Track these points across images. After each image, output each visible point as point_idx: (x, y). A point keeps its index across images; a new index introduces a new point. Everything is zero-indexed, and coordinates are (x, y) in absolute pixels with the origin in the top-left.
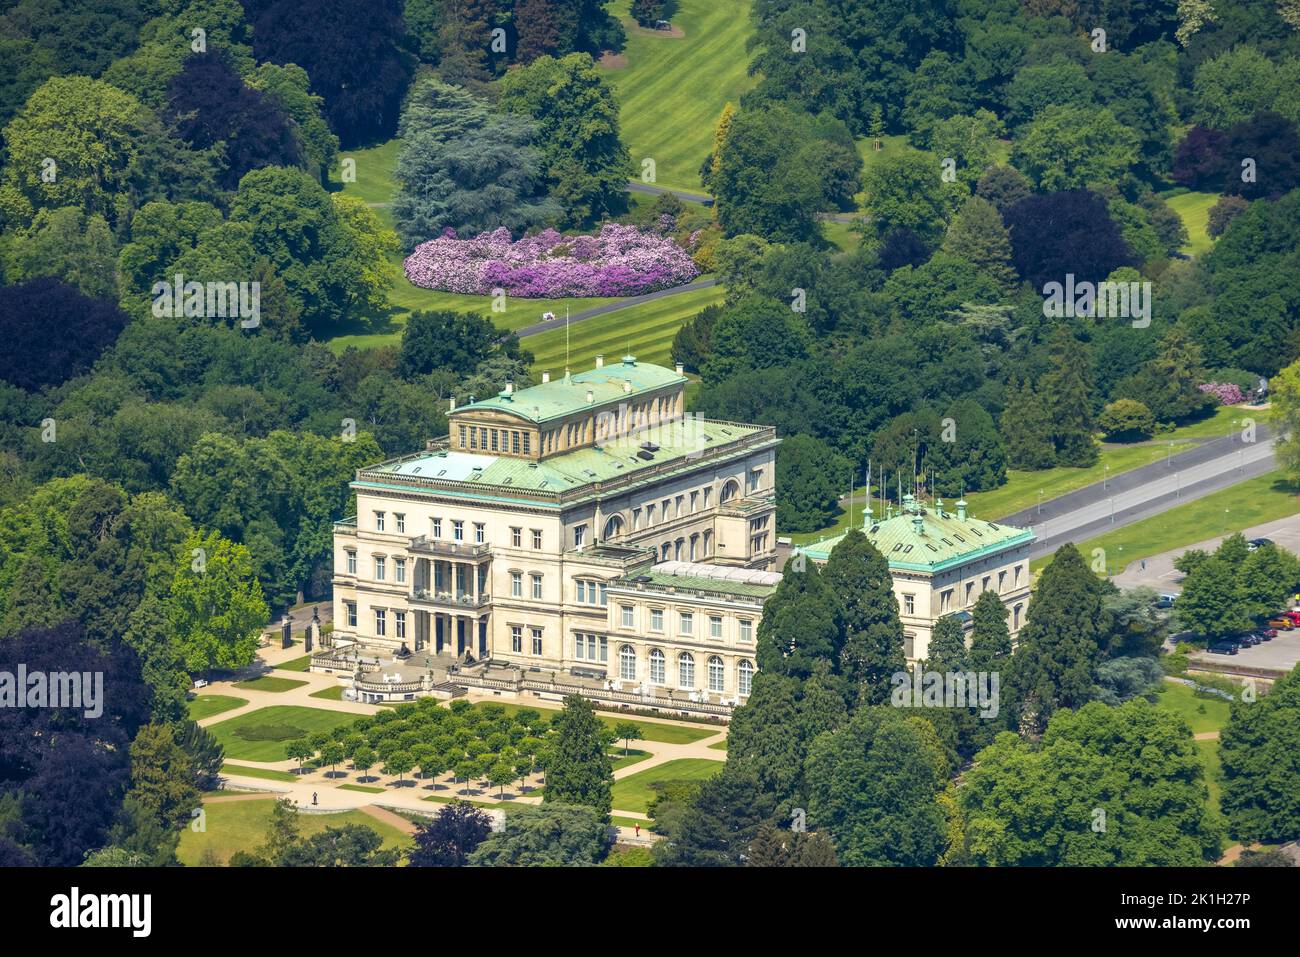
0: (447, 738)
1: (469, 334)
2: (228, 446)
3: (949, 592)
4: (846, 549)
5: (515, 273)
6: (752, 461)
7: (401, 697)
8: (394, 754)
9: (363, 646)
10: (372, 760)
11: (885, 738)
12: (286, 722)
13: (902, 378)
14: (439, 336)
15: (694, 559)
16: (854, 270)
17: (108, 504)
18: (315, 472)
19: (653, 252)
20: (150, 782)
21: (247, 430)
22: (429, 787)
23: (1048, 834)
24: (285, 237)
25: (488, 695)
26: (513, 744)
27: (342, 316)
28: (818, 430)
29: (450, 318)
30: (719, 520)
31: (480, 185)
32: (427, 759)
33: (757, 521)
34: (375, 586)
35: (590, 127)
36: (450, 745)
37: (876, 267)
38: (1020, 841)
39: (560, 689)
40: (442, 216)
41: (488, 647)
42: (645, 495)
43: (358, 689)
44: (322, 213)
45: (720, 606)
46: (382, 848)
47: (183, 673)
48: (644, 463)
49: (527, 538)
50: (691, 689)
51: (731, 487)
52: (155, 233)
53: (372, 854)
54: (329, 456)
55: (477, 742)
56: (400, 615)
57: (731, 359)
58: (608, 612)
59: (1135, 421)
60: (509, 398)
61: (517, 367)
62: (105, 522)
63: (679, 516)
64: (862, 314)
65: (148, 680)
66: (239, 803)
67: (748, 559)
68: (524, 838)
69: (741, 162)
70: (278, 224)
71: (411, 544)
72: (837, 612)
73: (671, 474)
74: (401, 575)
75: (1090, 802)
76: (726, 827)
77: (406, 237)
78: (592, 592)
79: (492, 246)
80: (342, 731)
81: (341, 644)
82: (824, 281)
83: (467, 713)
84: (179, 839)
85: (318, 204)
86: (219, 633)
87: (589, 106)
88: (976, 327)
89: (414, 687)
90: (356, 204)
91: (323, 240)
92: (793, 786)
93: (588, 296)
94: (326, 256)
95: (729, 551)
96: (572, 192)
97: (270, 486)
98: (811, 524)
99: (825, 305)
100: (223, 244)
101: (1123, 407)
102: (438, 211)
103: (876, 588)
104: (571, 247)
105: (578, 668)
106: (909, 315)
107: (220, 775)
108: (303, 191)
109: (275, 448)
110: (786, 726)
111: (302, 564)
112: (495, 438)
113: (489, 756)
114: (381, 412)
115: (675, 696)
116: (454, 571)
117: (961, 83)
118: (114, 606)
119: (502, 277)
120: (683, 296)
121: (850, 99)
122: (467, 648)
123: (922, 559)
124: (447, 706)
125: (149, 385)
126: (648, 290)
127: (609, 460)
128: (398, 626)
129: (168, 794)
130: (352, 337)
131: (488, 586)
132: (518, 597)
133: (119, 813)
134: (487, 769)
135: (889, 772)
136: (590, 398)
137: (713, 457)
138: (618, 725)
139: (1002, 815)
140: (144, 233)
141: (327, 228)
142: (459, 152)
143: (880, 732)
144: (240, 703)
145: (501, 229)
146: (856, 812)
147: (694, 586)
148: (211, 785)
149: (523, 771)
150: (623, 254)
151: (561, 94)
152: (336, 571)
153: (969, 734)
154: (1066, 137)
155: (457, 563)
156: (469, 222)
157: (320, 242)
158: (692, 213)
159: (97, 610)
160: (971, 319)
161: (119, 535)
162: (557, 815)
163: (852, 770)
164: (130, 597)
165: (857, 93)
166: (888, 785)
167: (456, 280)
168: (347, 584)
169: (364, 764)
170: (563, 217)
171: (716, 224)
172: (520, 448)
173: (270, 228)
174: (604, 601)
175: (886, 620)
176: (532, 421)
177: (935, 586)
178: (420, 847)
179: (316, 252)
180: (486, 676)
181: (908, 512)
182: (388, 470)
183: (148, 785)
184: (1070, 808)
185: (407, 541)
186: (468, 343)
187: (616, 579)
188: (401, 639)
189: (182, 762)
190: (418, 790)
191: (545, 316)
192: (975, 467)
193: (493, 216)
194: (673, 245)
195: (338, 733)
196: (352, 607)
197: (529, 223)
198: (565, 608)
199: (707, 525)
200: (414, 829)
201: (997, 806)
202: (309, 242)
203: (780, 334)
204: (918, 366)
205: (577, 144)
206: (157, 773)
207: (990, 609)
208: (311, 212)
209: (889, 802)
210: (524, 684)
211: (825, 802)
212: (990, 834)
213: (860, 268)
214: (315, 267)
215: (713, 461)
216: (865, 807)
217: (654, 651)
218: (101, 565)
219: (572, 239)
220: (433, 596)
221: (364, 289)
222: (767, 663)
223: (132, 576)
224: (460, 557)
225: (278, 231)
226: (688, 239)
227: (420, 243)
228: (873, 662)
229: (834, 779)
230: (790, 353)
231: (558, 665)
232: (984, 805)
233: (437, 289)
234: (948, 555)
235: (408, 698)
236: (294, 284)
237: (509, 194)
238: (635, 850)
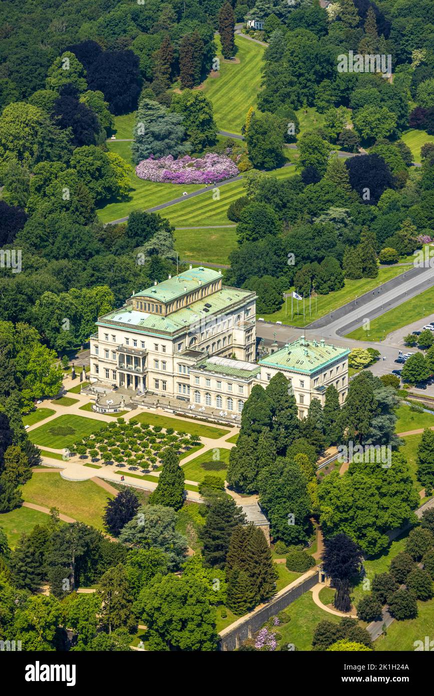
1: (151, 222)
2: (54, 297)
3: (317, 379)
5: (174, 174)
6: (247, 306)
7: (113, 410)
8: (105, 453)
9: (101, 382)
10: (97, 454)
11: (288, 472)
14: (140, 223)
15: (225, 347)
19: (224, 165)
22: (118, 466)
23: (350, 512)
24: (89, 172)
25: (145, 409)
27: (111, 198)
30: (234, 331)
31: (163, 139)
32: (117, 456)
33: (248, 331)
34: (105, 361)
35: (202, 117)
37: (301, 181)
38: (339, 514)
39: (172, 408)
40: (149, 151)
41: (147, 387)
43: (97, 407)
44: (103, 162)
45: (231, 380)
49: (160, 348)
50: (221, 409)
51: (239, 317)
52: (42, 174)
56: (114, 372)
58: (190, 378)
59: (392, 257)
60: (154, 292)
65: (12, 428)
66: (46, 473)
67: (245, 345)
69: (254, 133)
70: (87, 168)
71: (118, 347)
72: (272, 407)
74: (114, 358)
75: (366, 499)
77: (137, 158)
78: (185, 369)
79: (166, 162)
81: (93, 381)
82: (282, 191)
85: (102, 158)
86: (45, 383)
87: (202, 109)
88: (335, 219)
90: (116, 156)
91: (103, 171)
92: (254, 479)
93: (200, 184)
94: (105, 177)
95: (238, 342)
96: (195, 140)
99: (282, 200)
100: (66, 178)
101: (387, 251)
102: (147, 149)
104: (194, 163)
105: (179, 396)
107: (41, 457)
108: (96, 154)
109: (71, 297)
110: (251, 457)
112: (149, 307)
114: (115, 269)
115: (214, 413)
116: (133, 359)
117: (335, 89)
119: (169, 176)
121: (296, 96)
122: (139, 387)
123: (307, 367)
126: (221, 181)
127: (192, 313)
128: (114, 376)
130: (114, 204)
131: (146, 364)
132: (157, 369)
135: (289, 485)
136: (185, 289)
139: (332, 504)
141: (105, 167)
142: (155, 128)
144: (53, 412)
145: (170, 155)
147: (222, 371)
148: (37, 463)
149: (153, 462)
150: (213, 166)
151: (192, 105)
152: (91, 353)
154: (371, 119)
155: (135, 357)
156: (159, 153)
157: (102, 173)
158: (238, 147)
160: (333, 214)
165: (298, 94)
166: (289, 490)
167: (153, 177)
168: (95, 358)
170: (192, 150)
171: (246, 152)
172: (158, 311)
173: (84, 169)
174: (189, 373)
176: (162, 302)
177: (311, 378)
179: (101, 176)
180: (145, 400)
181: (302, 344)
182: (109, 318)
184: (359, 502)
185: (116, 346)
186: (151, 225)
187: (194, 366)
188: (114, 381)
189: (24, 459)
190: (114, 468)
192: (333, 283)
193: (167, 151)
194: (231, 161)
196: (97, 366)
197: (180, 153)
198: (174, 374)
199: (229, 333)
201: (330, 501)
202: (98, 173)
204: (313, 239)
205: (197, 123)
206: (14, 465)
207: (332, 393)
208: (99, 162)
209: (290, 497)
210: (159, 405)
212: (328, 512)
214: (101, 181)
215: (232, 309)
217: (207, 394)
219: (195, 159)
220: (126, 367)
221: (119, 188)
224: (136, 354)
225: (86, 170)
226: (236, 159)
227: (141, 161)
231: (172, 395)
233: (146, 180)
234: (317, 364)
235: (115, 411)
236: (93, 189)
237: (173, 143)
238: (193, 504)
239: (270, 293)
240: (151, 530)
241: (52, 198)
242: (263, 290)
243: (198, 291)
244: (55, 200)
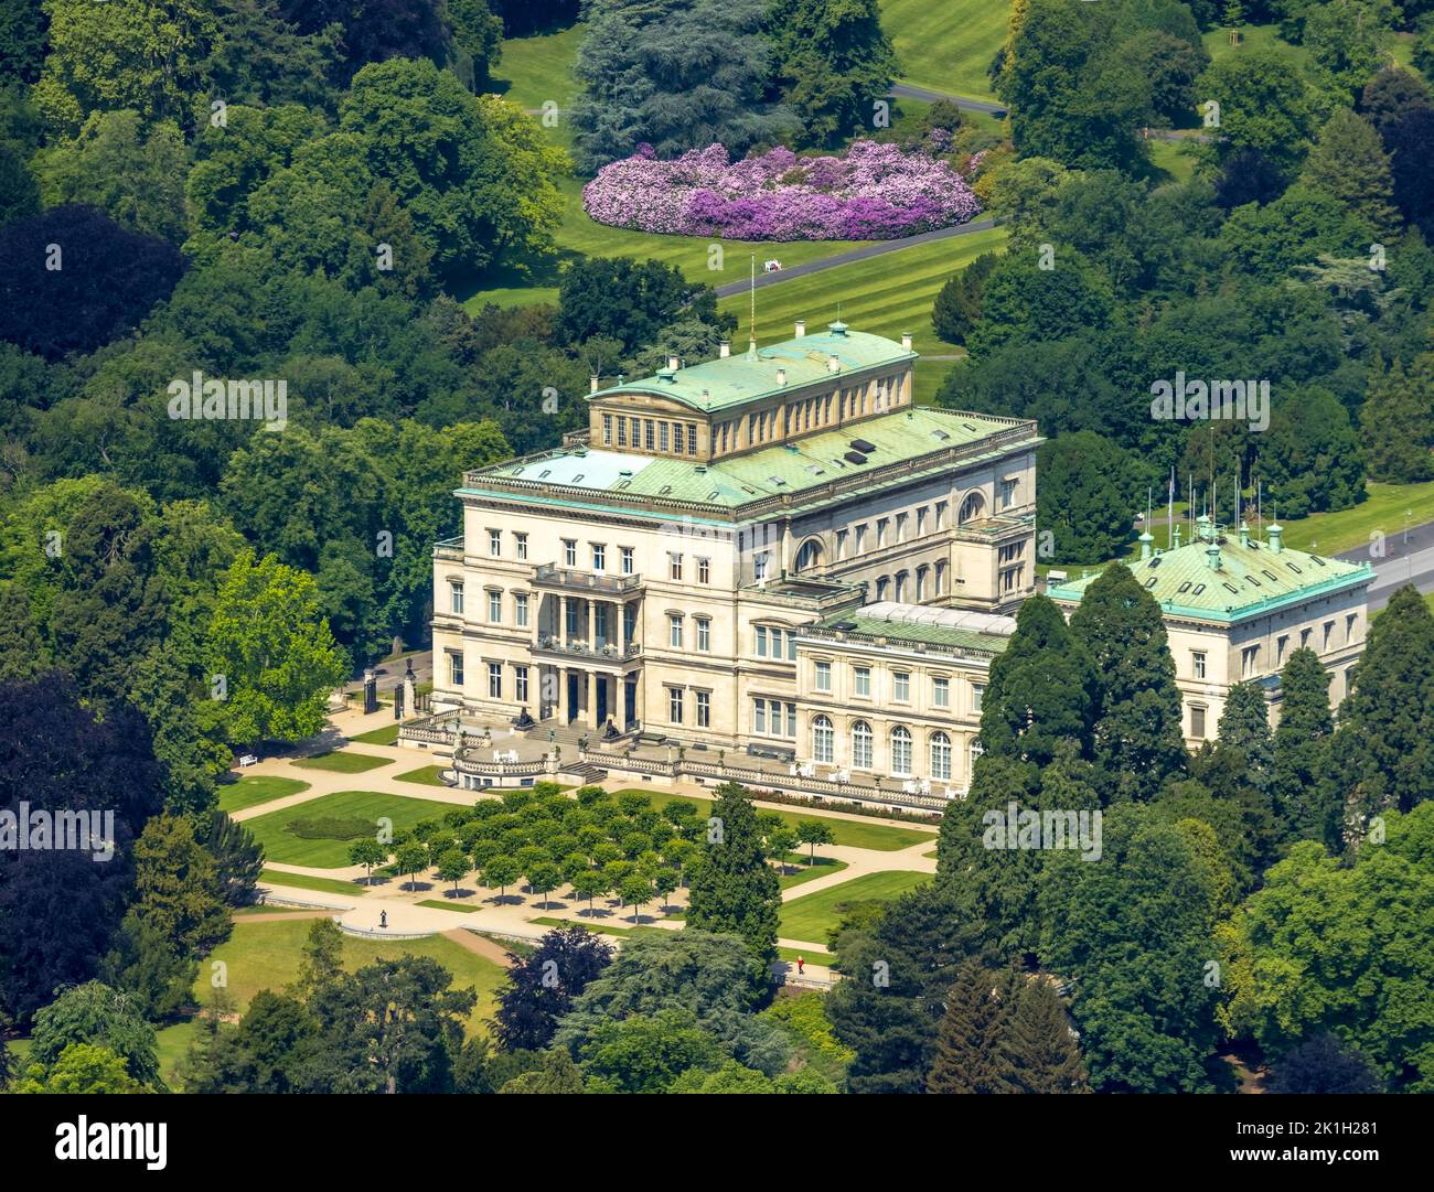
0: (566, 839)
1: (650, 288)
2: (298, 438)
3: (1254, 649)
4: (1104, 588)
5: (731, 206)
6: (1005, 466)
7: (516, 781)
8: (493, 860)
9: (472, 712)
10: (466, 867)
11: (1144, 847)
12: (357, 814)
13: (1228, 356)
14: (607, 290)
15: (922, 600)
16: (1181, 207)
17: (120, 515)
18: (418, 474)
19: (919, 179)
20: (161, 893)
21: (334, 417)
22: (540, 906)
23: (1361, 980)
24: (413, 155)
25: (634, 781)
26: (657, 848)
27: (491, 263)
28: (1112, 425)
29: (624, 267)
30: (956, 547)
31: (687, 86)
32: (537, 867)
33: (1008, 548)
34: (488, 631)
35: (839, 9)
36: (571, 848)
37: (1212, 203)
38: (1323, 990)
39: (730, 773)
40: (635, 128)
41: (638, 716)
42: (854, 511)
43: (459, 770)
44: (465, 123)
45: (947, 663)
46: (450, 989)
47: (222, 746)
48: (853, 469)
49: (691, 569)
50: (908, 776)
51: (974, 502)
52: (235, 146)
53: (439, 996)
54: (436, 453)
55: (608, 844)
56: (522, 670)
57: (1006, 327)
58: (798, 671)
60: (669, 378)
61: (712, 334)
62: (115, 539)
63: (901, 541)
64: (1188, 267)
65: (161, 755)
66: (282, 923)
67: (995, 601)
68: (646, 977)
69: (1039, 59)
70: (403, 137)
71: (534, 575)
72: (1089, 675)
73: (889, 484)
74: (522, 616)
76: (917, 966)
77: (587, 156)
78: (777, 641)
79: (701, 170)
80: (427, 827)
81: (440, 708)
82: (1138, 222)
83: (598, 805)
84: (197, 972)
85: (460, 110)
86: (273, 692)
88: (1334, 289)
89: (535, 768)
90: (512, 111)
91: (465, 158)
92: (1024, 911)
93: (828, 239)
94: (470, 181)
95: (971, 589)
96: (812, 98)
97: (355, 494)
98: (1095, 553)
99: (1139, 255)
100: (326, 163)
102: (629, 122)
103: (1144, 643)
104: (808, 172)
105: (758, 746)
106: (1252, 270)
107: (259, 885)
108: (438, 92)
109: (362, 442)
111: (399, 600)
112: (650, 432)
113: (620, 865)
114: (516, 393)
115: (883, 784)
116: (592, 611)
118: (127, 654)
119: (712, 211)
120: (957, 241)
122: (610, 716)
123: (1217, 603)
124: (573, 795)
125: (215, 353)
126: (910, 232)
127: (806, 464)
128: (519, 686)
129: (185, 910)
130: (506, 290)
131: (637, 633)
132: (677, 648)
133: (116, 935)
134: (617, 883)
135: (1147, 894)
136: (781, 379)
137: (949, 461)
138: (801, 823)
139: (1298, 954)
140: (222, 146)
141: (472, 143)
142: (661, 44)
143: (1136, 838)
144: (300, 786)
145: (715, 146)
146: (1104, 947)
147: (913, 636)
148: (246, 898)
149: (665, 886)
150: (878, 181)
152: (437, 609)
153: (1272, 843)
155: (596, 601)
156: (672, 136)
157: (461, 162)
158: (976, 127)
159: (104, 659)
160: (1329, 277)
161: (134, 558)
162: (692, 946)
163: (1097, 890)
164: (148, 641)
166: (1145, 911)
167: (651, 215)
168: (451, 628)
169: (454, 873)
170: (800, 132)
171: (1009, 143)
172: (684, 446)
173: (392, 142)
174: (792, 657)
175: (1158, 685)
176: (700, 410)
177: (1234, 641)
178: (516, 987)
179: (456, 175)
180: (632, 754)
181: (1201, 539)
182: (506, 473)
183: (158, 898)
184: (1391, 945)
185: (529, 569)
186: (648, 301)
187: (809, 626)
188: (522, 703)
189: (205, 867)
190: (525, 910)
191: (768, 265)
192: (1322, 478)
193: (705, 130)
194: (947, 170)
195: (422, 831)
196: (457, 658)
197: (753, 139)
198: (741, 664)
199: (939, 554)
200: (509, 963)
201: (1291, 942)
202: (445, 161)
203: (1073, 294)
204: (1254, 339)
205: (821, 33)
206: (171, 881)
207: (1305, 675)
208: (447, 120)
209: (1147, 935)
210: (682, 767)
211: (1061, 933)
212: (1282, 979)
213: (1189, 205)
214: (453, 195)
215: (949, 466)
216: (1115, 940)
217: (858, 724)
218: (110, 598)
219: (811, 161)
220: (563, 645)
221: (523, 226)
222: (993, 741)
223: (152, 614)
224: (600, 593)
225: (402, 146)
226: (968, 163)
227: (606, 163)
228: (1139, 743)
229: (1074, 902)
230: (1087, 319)
231: (730, 740)
232: (1275, 940)
233: (625, 227)
234: (1253, 599)
235: (524, 782)
236: (424, 217)
237: (727, 99)
238: (809, 996)
239: (1089, 486)
240: (665, 1001)
241: (275, 230)
242: (1065, 475)
243: (829, 397)
244: (285, 236)
